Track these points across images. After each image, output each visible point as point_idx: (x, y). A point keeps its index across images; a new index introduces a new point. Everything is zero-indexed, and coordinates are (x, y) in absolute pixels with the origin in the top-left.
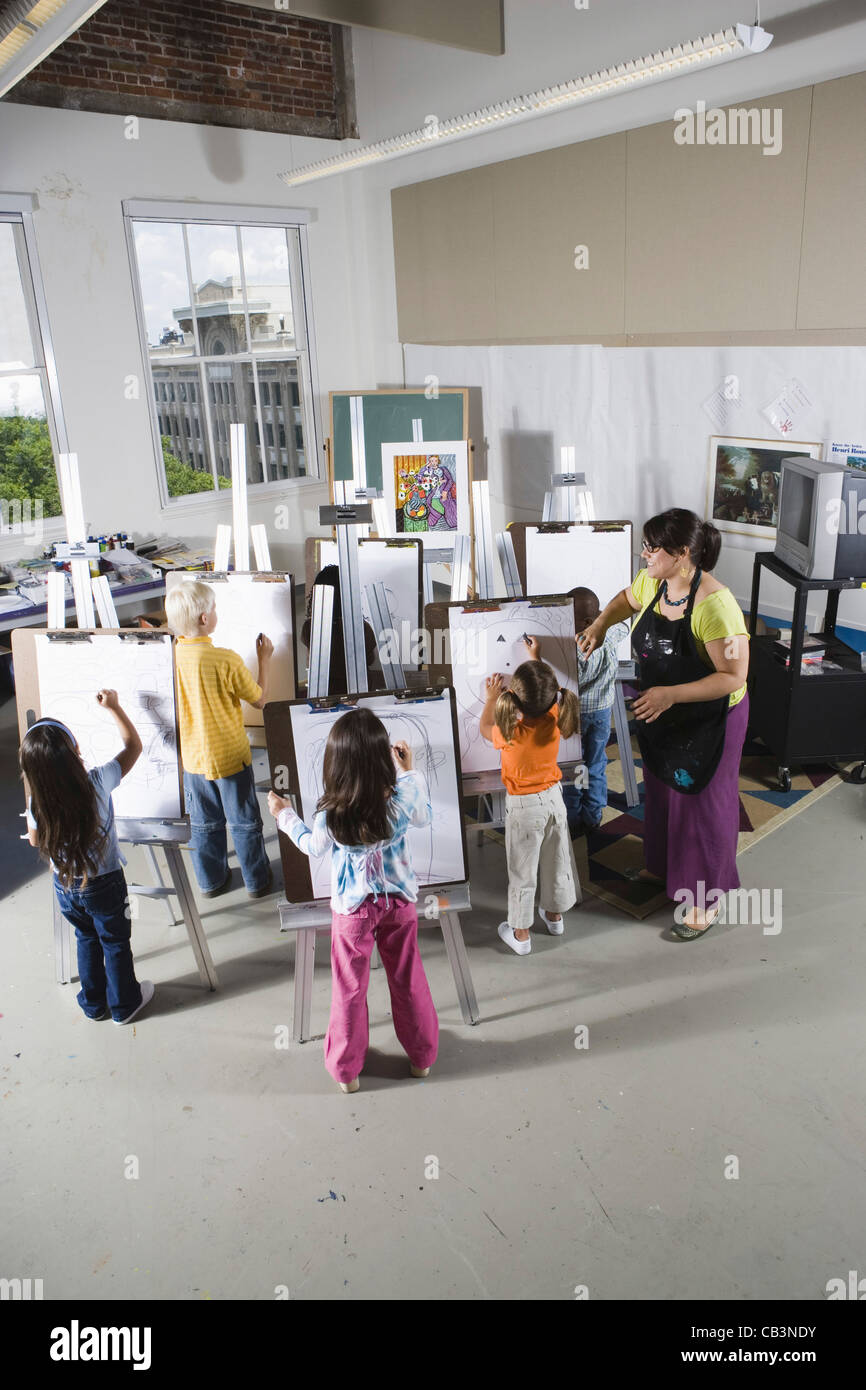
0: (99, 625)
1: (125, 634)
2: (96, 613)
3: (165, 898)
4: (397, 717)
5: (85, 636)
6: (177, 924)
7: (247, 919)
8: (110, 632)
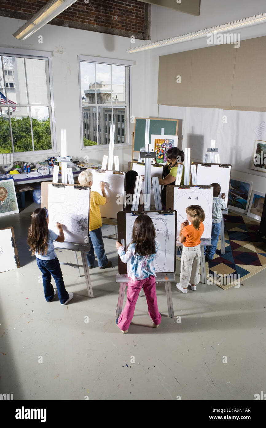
0: (68, 183)
1: (76, 186)
2: (67, 178)
3: (78, 268)
4: (158, 219)
5: (64, 186)
6: (81, 276)
7: (102, 277)
8: (71, 185)
